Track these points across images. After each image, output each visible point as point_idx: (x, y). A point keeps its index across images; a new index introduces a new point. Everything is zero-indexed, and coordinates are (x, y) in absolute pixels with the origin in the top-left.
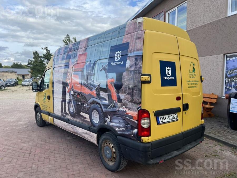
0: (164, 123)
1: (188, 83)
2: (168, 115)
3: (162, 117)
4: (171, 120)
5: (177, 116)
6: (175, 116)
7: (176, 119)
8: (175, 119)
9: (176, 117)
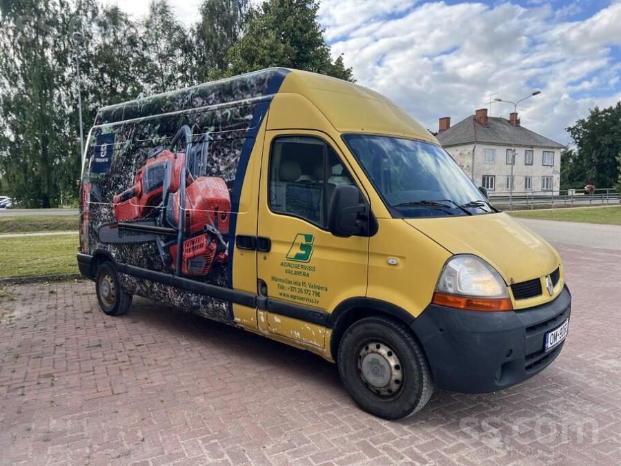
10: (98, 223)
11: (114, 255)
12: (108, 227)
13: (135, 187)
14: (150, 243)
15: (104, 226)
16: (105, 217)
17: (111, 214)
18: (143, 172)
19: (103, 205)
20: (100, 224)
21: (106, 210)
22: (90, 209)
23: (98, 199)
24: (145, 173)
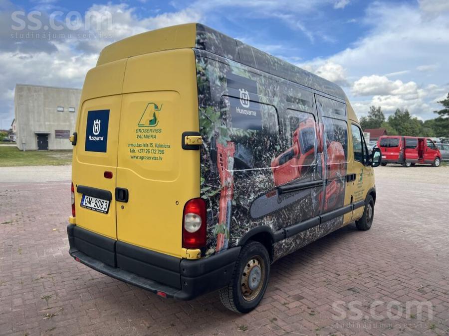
0: (87, 207)
1: (131, 147)
2: (96, 199)
3: (89, 197)
4: (96, 207)
5: (107, 206)
6: (104, 204)
7: (105, 209)
8: (103, 209)
9: (105, 207)
10: (249, 195)
11: (271, 226)
12: (265, 197)
13: (293, 148)
14: (305, 197)
15: (259, 196)
16: (262, 186)
17: (270, 180)
18: (298, 134)
19: (257, 171)
20: (252, 196)
21: (262, 177)
22: (235, 180)
23: (249, 164)
24: (300, 135)
